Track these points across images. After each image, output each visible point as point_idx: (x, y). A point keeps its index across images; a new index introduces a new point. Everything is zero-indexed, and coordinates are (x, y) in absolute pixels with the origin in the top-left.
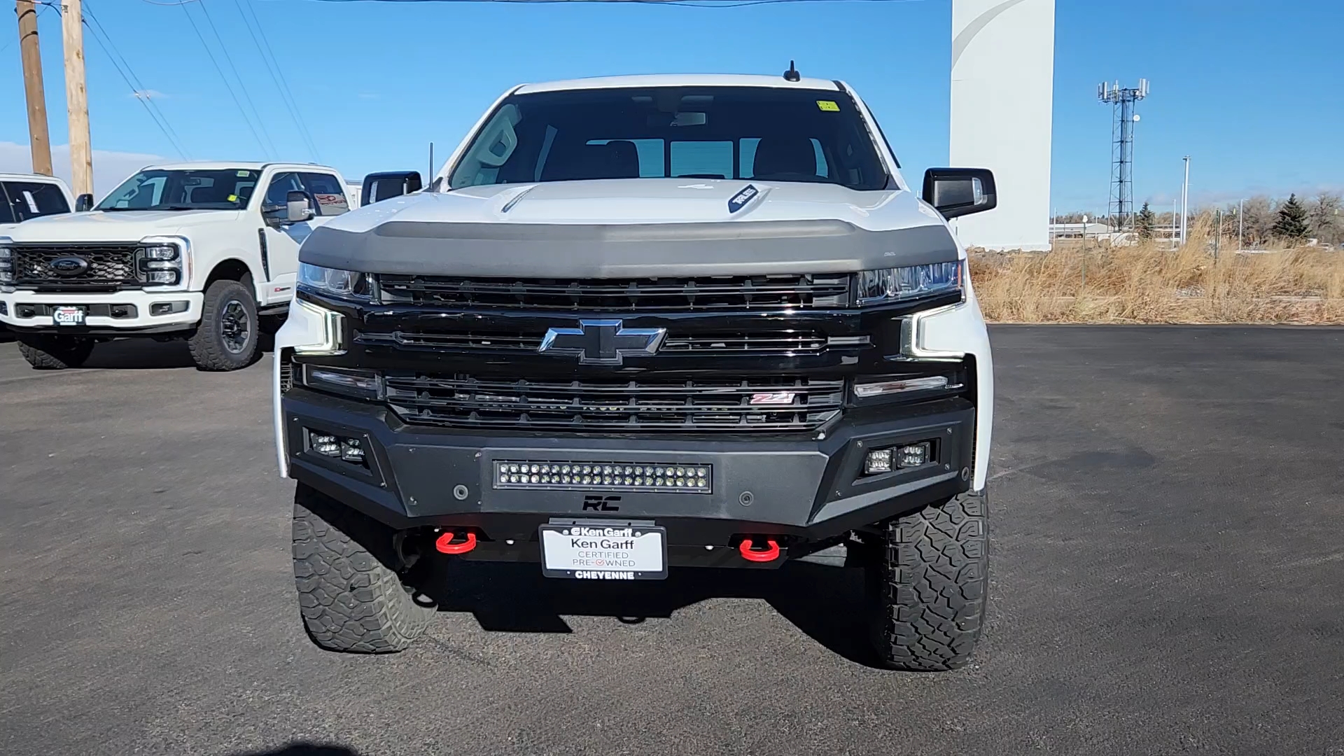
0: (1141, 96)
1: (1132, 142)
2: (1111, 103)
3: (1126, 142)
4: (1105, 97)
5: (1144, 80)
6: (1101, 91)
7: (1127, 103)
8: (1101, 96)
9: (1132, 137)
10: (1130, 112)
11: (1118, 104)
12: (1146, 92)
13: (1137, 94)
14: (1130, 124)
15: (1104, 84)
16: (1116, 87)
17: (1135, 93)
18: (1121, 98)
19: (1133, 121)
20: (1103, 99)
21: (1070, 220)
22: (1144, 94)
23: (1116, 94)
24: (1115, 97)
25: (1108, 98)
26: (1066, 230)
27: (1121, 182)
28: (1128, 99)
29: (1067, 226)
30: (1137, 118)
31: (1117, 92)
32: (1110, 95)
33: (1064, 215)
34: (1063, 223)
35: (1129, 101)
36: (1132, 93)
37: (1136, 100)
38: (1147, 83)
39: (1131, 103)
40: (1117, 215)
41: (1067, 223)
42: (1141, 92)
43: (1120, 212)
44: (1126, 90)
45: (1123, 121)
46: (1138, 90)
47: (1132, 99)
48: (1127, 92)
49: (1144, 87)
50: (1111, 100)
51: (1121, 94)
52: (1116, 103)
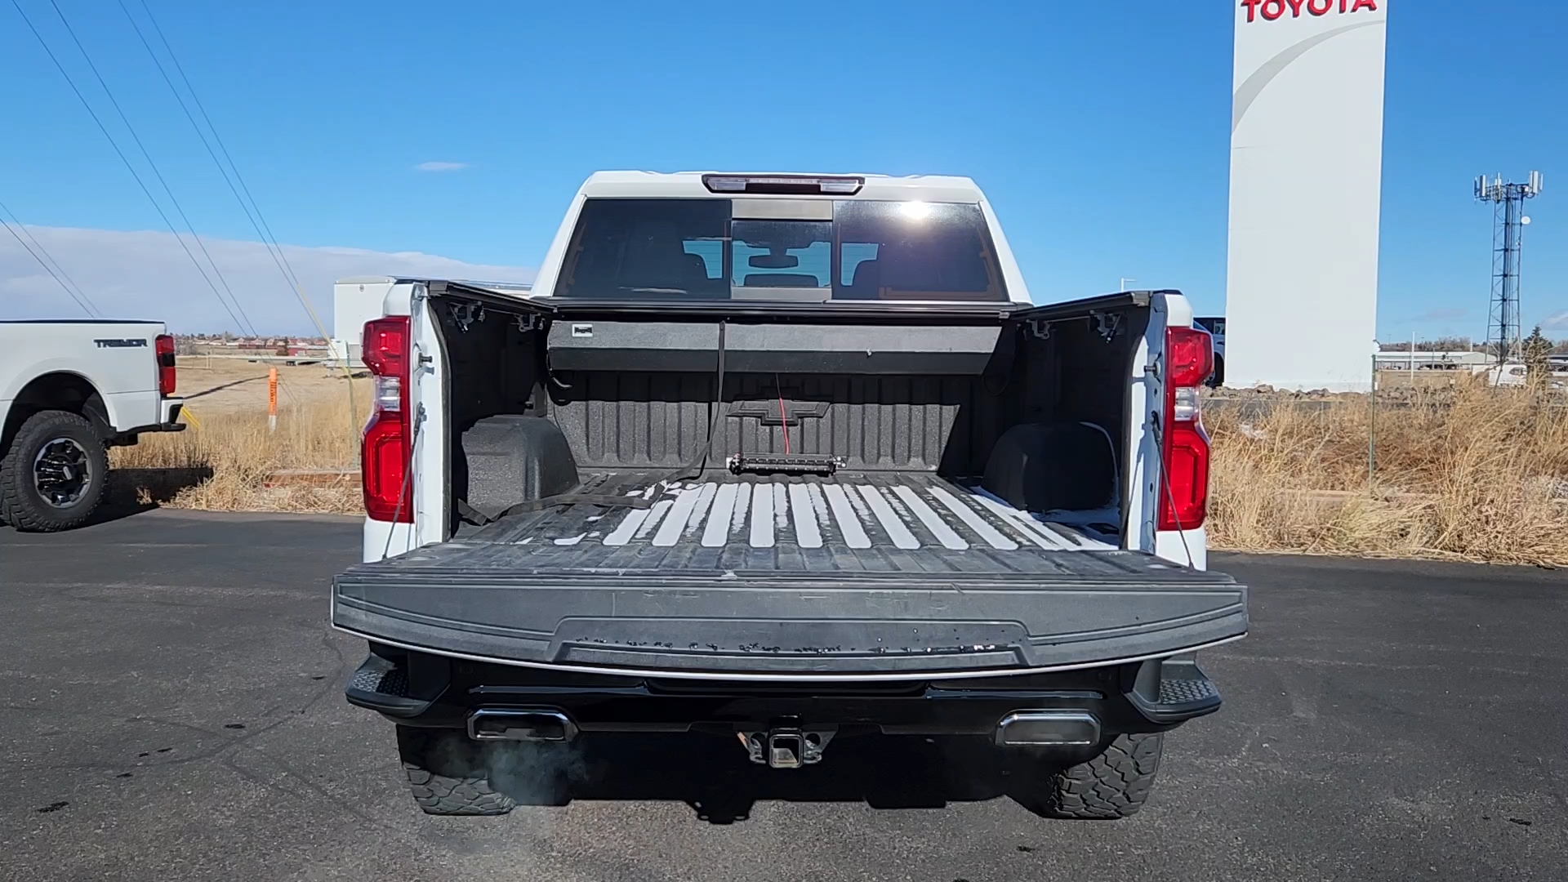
0: (1532, 192)
1: (1519, 250)
2: (1491, 203)
3: (1512, 250)
4: (1484, 194)
5: (1536, 173)
6: (1478, 187)
7: (1513, 202)
8: (1478, 193)
9: (1519, 244)
10: (1517, 213)
11: (1501, 203)
12: (1538, 188)
13: (1527, 189)
14: (1517, 228)
15: (1481, 178)
16: (1499, 182)
17: (1523, 189)
18: (1504, 196)
19: (1521, 224)
20: (1481, 196)
21: (1441, 347)
22: (1535, 191)
23: (1498, 190)
24: (1497, 194)
25: (1487, 196)
26: (1435, 360)
27: (1504, 300)
28: (1514, 196)
29: (1436, 354)
30: (1526, 220)
31: (1499, 187)
32: (1490, 191)
33: (1433, 339)
34: (1432, 351)
35: (1516, 199)
36: (1519, 190)
37: (1525, 198)
38: (1539, 177)
39: (1519, 202)
40: (1499, 341)
41: (1436, 351)
42: (1532, 188)
43: (1503, 338)
44: (1511, 185)
45: (1507, 224)
46: (1527, 185)
47: (1520, 196)
48: (1512, 187)
49: (1535, 181)
50: (1492, 198)
51: (1505, 190)
52: (1498, 201)
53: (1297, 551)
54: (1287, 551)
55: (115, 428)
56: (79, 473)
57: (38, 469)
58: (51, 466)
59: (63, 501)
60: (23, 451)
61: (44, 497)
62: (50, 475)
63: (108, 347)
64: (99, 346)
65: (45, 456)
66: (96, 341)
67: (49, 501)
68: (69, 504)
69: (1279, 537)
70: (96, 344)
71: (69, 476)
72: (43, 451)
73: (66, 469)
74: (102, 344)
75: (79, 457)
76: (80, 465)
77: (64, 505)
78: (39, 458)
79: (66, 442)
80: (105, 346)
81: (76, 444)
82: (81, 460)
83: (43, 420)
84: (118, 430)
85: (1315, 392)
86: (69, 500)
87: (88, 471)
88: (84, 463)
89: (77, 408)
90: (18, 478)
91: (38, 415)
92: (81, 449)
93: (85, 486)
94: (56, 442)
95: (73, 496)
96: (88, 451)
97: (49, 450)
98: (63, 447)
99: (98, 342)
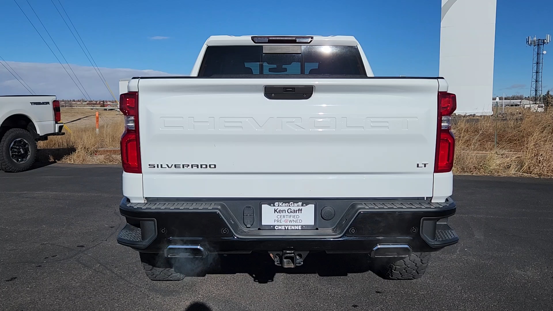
0: (547, 42)
1: (542, 63)
2: (532, 46)
3: (540, 63)
4: (530, 43)
5: (549, 35)
6: (528, 40)
7: (540, 46)
8: (528, 43)
9: (542, 61)
10: (542, 49)
11: (536, 46)
12: (549, 40)
13: (545, 41)
14: (542, 55)
15: (529, 37)
16: (535, 39)
17: (544, 41)
18: (537, 43)
19: (543, 54)
20: (529, 44)
21: (513, 98)
22: (548, 41)
23: (535, 41)
24: (534, 43)
25: (531, 44)
26: (511, 103)
27: (536, 81)
28: (541, 44)
29: (512, 101)
30: (545, 52)
31: (535, 40)
32: (532, 42)
33: (510, 96)
35: (541, 45)
36: (543, 41)
37: (544, 44)
38: (550, 37)
39: (542, 46)
40: (534, 96)
41: (511, 100)
42: (547, 41)
43: (536, 95)
44: (539, 39)
45: (538, 54)
46: (546, 39)
47: (543, 44)
48: (540, 40)
49: (548, 38)
50: (533, 44)
51: (537, 41)
52: (535, 46)
53: (470, 174)
54: (466, 174)
55: (39, 134)
56: (26, 151)
57: (11, 150)
58: (16, 148)
59: (21, 161)
60: (5, 143)
61: (14, 160)
62: (16, 152)
63: (35, 105)
64: (32, 105)
65: (13, 145)
66: (31, 103)
67: (16, 161)
68: (23, 162)
69: (463, 169)
70: (31, 104)
71: (23, 152)
72: (13, 143)
73: (21, 150)
74: (33, 104)
75: (26, 145)
76: (27, 148)
77: (21, 163)
78: (11, 146)
79: (21, 140)
80: (34, 105)
81: (25, 140)
82: (27, 146)
83: (12, 132)
84: (40, 135)
85: (471, 115)
86: (23, 161)
87: (30, 150)
88: (28, 148)
89: (25, 127)
90: (4, 153)
91: (11, 130)
92: (27, 142)
93: (29, 156)
94: (17, 140)
95: (24, 159)
96: (29, 143)
97: (15, 143)
98: (20, 141)
99: (32, 103)
